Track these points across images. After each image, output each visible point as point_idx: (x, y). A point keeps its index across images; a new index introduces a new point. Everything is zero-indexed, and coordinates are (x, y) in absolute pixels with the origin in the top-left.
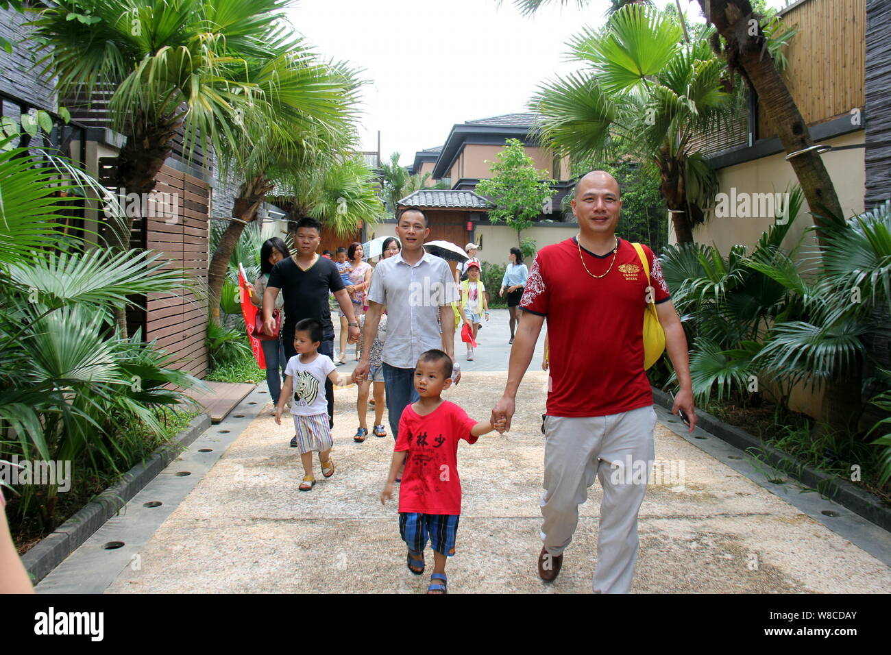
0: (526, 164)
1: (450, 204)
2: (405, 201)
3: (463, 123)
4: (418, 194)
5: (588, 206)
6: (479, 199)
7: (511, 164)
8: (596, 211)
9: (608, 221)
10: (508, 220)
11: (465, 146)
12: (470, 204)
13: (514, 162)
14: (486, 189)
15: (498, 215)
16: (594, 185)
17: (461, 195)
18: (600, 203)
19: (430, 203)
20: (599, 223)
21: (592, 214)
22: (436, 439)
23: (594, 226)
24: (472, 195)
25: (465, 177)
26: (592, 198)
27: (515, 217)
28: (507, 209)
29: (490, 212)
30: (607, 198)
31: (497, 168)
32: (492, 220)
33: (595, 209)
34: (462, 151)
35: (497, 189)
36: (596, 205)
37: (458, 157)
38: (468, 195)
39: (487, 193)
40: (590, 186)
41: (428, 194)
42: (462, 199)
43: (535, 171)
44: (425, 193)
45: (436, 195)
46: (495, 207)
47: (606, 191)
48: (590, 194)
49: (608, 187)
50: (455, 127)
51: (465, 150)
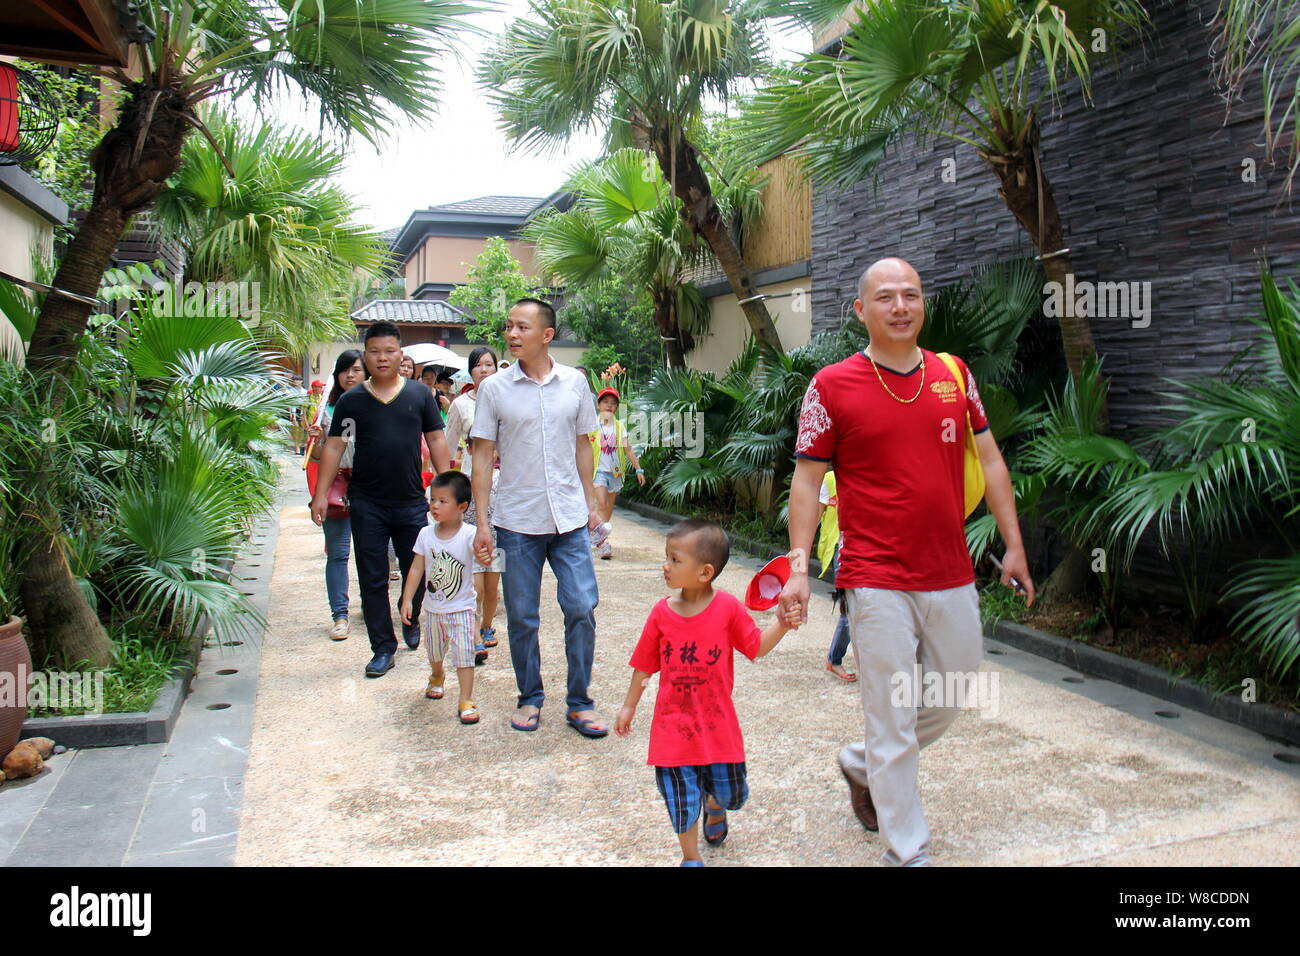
0: (512, 269)
1: (417, 318)
2: (360, 314)
3: (427, 209)
4: (375, 305)
5: (883, 307)
6: (453, 311)
7: (493, 269)
8: (896, 314)
9: (911, 325)
10: (490, 337)
11: (428, 238)
12: (441, 319)
13: (497, 265)
14: (462, 298)
15: (476, 332)
16: (891, 279)
17: (430, 307)
18: (900, 302)
19: (391, 317)
20: (901, 330)
21: (890, 317)
22: (710, 653)
23: (894, 335)
24: (444, 306)
25: (428, 281)
26: (888, 296)
27: (498, 335)
28: (489, 324)
29: (468, 328)
30: (908, 295)
31: (476, 274)
32: (469, 337)
33: (894, 310)
34: (424, 244)
35: (477, 298)
36: (894, 305)
37: (418, 251)
38: (439, 307)
39: (463, 303)
40: (881, 278)
41: (389, 306)
42: (432, 312)
43: (523, 279)
44: (384, 303)
45: (397, 306)
46: (473, 322)
47: (906, 285)
48: (885, 291)
49: (908, 279)
50: (416, 213)
51: (428, 244)
